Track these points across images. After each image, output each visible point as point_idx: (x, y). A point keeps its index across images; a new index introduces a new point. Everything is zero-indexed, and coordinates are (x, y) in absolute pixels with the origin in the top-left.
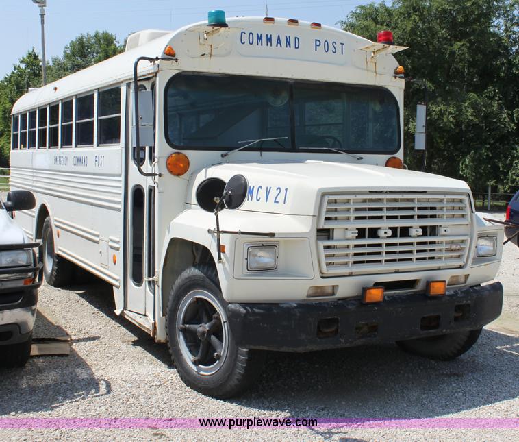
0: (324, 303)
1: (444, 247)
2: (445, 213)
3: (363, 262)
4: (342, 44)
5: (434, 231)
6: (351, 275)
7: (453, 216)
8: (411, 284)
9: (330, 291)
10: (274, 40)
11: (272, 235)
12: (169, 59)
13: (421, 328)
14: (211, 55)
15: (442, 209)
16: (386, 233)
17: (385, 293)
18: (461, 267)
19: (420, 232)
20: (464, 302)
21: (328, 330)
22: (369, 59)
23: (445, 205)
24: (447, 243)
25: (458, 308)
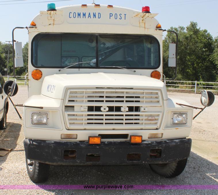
0: (69, 142)
1: (144, 118)
2: (145, 100)
3: (92, 123)
4: (125, 15)
5: (137, 109)
6: (85, 130)
7: (151, 102)
8: (125, 136)
9: (75, 136)
10: (87, 15)
11: (42, 108)
12: (33, 27)
13: (128, 160)
14: (54, 24)
15: (143, 97)
16: (105, 109)
17: (102, 140)
18: (157, 129)
19: (127, 109)
20: (157, 148)
21: (71, 156)
22: (141, 21)
23: (145, 95)
24: (146, 116)
25: (153, 151)
